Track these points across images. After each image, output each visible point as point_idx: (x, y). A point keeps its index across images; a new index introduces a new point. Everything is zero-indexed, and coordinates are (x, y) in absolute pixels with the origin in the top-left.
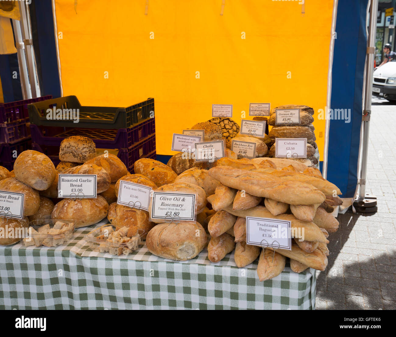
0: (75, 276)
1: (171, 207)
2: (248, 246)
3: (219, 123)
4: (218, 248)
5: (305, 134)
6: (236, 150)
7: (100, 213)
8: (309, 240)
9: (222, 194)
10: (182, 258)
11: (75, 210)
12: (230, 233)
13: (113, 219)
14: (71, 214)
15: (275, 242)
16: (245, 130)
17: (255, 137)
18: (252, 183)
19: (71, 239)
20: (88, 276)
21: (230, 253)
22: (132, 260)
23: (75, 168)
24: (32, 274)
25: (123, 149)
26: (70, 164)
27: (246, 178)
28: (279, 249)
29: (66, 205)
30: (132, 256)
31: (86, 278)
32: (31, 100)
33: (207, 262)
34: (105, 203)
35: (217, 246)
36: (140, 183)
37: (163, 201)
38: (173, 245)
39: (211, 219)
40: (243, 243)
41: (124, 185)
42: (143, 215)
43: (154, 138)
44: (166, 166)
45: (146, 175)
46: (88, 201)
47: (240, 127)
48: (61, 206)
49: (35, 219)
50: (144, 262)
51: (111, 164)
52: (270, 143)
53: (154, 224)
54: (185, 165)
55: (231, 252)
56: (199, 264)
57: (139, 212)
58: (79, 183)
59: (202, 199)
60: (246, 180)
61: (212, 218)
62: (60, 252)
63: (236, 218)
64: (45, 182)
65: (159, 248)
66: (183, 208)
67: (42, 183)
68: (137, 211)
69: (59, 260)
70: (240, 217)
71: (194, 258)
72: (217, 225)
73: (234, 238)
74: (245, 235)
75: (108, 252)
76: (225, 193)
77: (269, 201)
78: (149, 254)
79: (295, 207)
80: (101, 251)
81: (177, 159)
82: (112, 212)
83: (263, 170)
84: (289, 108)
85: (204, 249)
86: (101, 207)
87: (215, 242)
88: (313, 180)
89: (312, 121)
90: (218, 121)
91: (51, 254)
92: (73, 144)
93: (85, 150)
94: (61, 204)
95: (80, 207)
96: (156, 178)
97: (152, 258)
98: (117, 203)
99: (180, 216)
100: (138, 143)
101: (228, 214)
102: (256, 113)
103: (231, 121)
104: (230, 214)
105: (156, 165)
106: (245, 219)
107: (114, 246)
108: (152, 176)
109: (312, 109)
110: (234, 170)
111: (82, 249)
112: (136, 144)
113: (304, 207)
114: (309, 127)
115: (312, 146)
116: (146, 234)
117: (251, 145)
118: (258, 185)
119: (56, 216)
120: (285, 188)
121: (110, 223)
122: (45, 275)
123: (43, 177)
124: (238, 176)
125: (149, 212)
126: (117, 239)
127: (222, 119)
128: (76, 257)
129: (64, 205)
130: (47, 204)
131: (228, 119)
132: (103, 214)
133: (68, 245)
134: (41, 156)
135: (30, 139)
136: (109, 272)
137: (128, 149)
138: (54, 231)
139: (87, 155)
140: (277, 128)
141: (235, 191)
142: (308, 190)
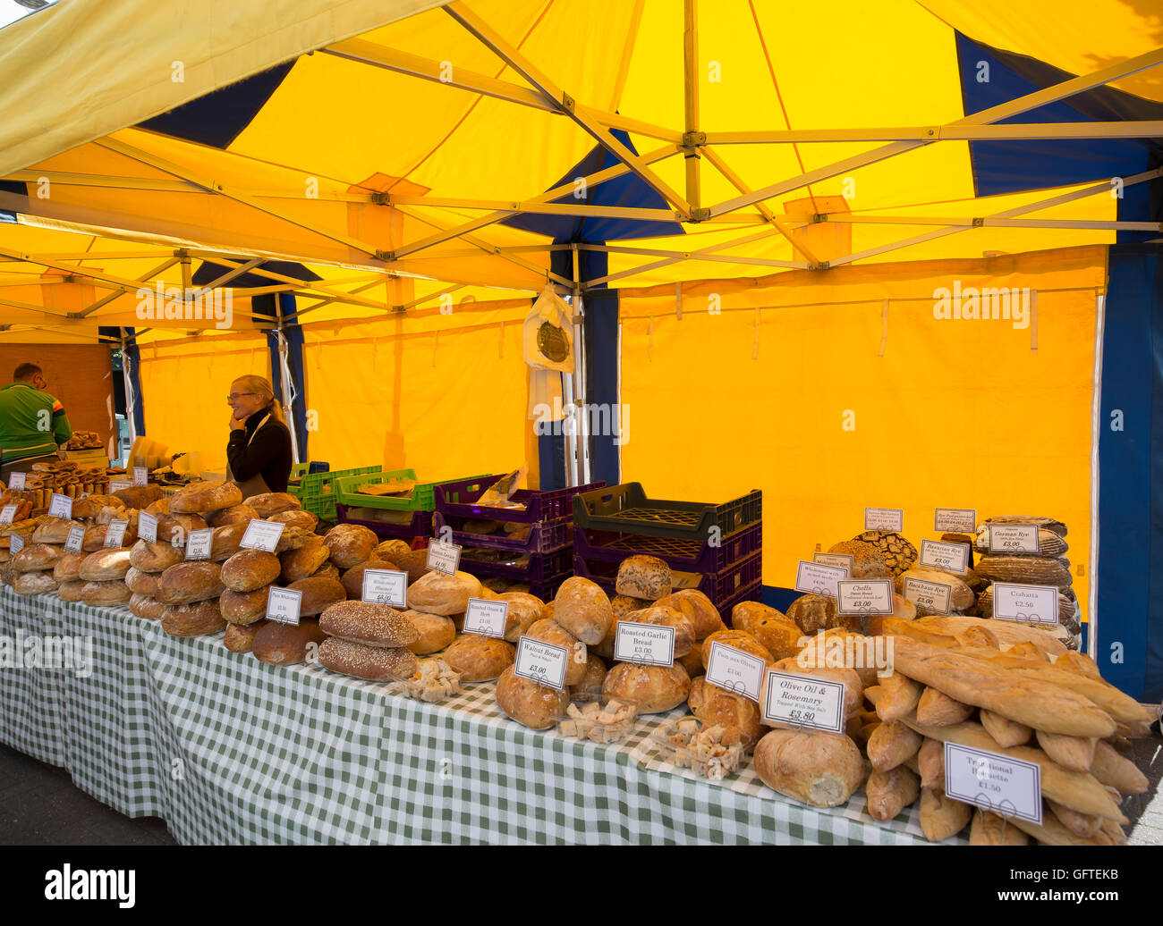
0: (634, 801)
1: (799, 702)
2: (948, 799)
3: (878, 541)
4: (886, 793)
5: (1051, 573)
6: (912, 595)
7: (677, 693)
8: (1081, 811)
9: (895, 690)
10: (819, 802)
11: (638, 684)
12: (911, 766)
13: (697, 707)
14: (633, 691)
15: (1006, 802)
16: (928, 558)
17: (949, 573)
18: (955, 677)
19: (630, 733)
20: (655, 806)
21: (910, 806)
22: (730, 790)
23: (641, 612)
24: (570, 785)
25: (709, 574)
26: (631, 600)
27: (942, 664)
28: (1013, 818)
29: (625, 674)
30: (729, 782)
31: (652, 808)
32: (576, 488)
33: (865, 819)
34: (684, 676)
35: (885, 789)
36: (744, 649)
37: (786, 689)
38: (804, 775)
39: (873, 734)
40: (939, 793)
41: (718, 649)
42: (748, 707)
43: (759, 558)
44: (786, 619)
45: (752, 632)
46: (658, 670)
47: (919, 554)
48: (618, 673)
49: (578, 691)
50: (749, 798)
51: (696, 608)
52: (978, 586)
53: (768, 729)
54: (819, 618)
55: (913, 805)
56: (851, 820)
57: (741, 701)
58: (647, 639)
59: (855, 692)
60: (942, 669)
61: (875, 731)
62: (614, 755)
63: (922, 738)
64: (597, 632)
65: (777, 777)
66: (821, 706)
67: (593, 633)
68: (739, 699)
69: (611, 769)
70: (931, 739)
71: (840, 806)
72: (885, 749)
73: (919, 779)
74: (941, 777)
75: (690, 768)
76: (901, 688)
77: (992, 717)
78: (757, 782)
79: (1048, 736)
80: (678, 764)
81: (805, 606)
82: (695, 693)
83: (974, 650)
84: (1016, 522)
85: (860, 790)
86: (679, 684)
87: (881, 779)
88: (1085, 685)
89: (1064, 549)
90: (875, 538)
91: (599, 756)
92: (638, 568)
93: (655, 579)
94: (617, 670)
95: (647, 679)
96: (770, 639)
97: (763, 793)
98: (704, 678)
99: (816, 720)
100: (733, 565)
101: (906, 729)
102: (949, 526)
103: (900, 540)
104: (912, 730)
105: (770, 615)
106: (942, 744)
107: (699, 759)
108: (763, 635)
109: (1063, 525)
110: (917, 646)
111: (647, 754)
112: (730, 566)
113: (1067, 739)
114: (1057, 559)
115: (1067, 599)
116: (753, 744)
117: (941, 588)
118: (967, 681)
119: (609, 690)
120: (1025, 696)
121: (692, 714)
122: (589, 790)
123: (595, 624)
124: (926, 659)
125: (760, 705)
126: (705, 747)
127: (884, 535)
128: (638, 769)
129: (622, 672)
130: (598, 667)
131: (895, 535)
132: (682, 695)
133: (626, 743)
134: (594, 589)
135: (571, 548)
136: (690, 805)
137: (718, 575)
138: (606, 716)
139: (658, 587)
140: (992, 559)
141: (920, 686)
142: (1075, 705)
